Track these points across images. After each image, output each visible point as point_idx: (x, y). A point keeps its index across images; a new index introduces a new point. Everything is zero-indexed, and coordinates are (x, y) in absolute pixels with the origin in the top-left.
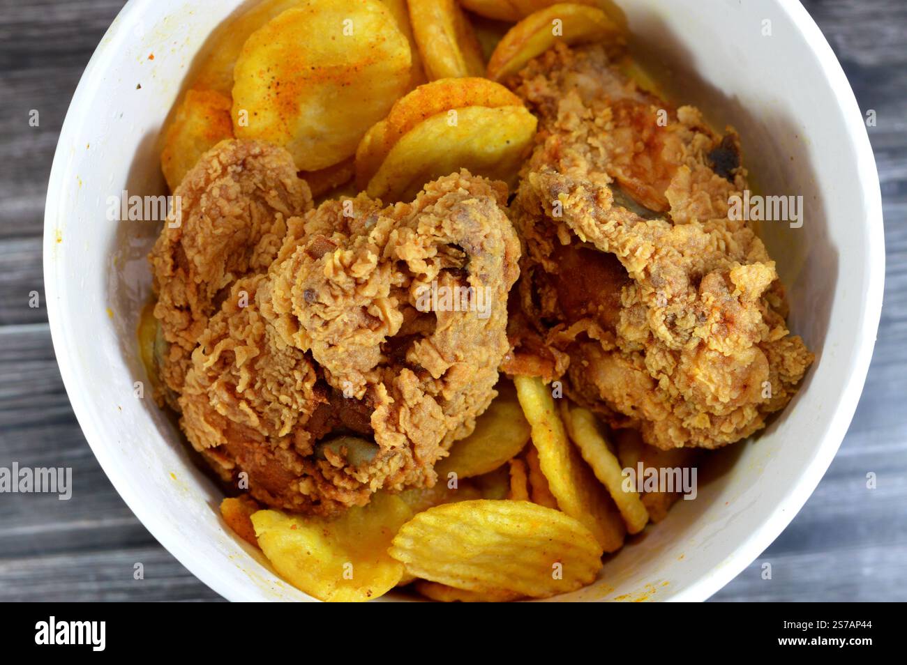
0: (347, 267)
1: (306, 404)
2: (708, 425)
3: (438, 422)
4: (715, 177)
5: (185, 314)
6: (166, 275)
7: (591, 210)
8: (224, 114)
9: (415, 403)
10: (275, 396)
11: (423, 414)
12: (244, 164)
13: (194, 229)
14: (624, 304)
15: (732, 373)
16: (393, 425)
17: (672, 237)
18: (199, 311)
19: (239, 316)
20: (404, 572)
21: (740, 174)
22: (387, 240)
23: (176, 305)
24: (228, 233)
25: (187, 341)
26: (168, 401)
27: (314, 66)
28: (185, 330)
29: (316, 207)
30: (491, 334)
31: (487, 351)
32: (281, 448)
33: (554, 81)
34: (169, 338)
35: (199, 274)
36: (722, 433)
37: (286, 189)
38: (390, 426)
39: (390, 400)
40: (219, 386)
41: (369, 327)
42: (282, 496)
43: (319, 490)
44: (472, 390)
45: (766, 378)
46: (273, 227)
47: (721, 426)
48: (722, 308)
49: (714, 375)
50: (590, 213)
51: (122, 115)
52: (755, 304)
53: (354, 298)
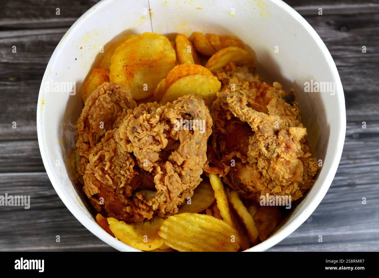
0: (148, 120)
1: (130, 174)
2: (281, 191)
3: (179, 184)
4: (286, 103)
5: (87, 145)
6: (81, 130)
8: (106, 78)
9: (171, 174)
10: (119, 171)
11: (173, 179)
12: (112, 91)
13: (93, 112)
14: (250, 143)
15: (290, 168)
16: (162, 182)
17: (268, 118)
18: (93, 143)
19: (107, 142)
20: (164, 244)
21: (295, 104)
22: (163, 112)
23: (84, 141)
24: (105, 114)
25: (87, 154)
26: (79, 180)
27: (140, 59)
28: (87, 151)
29: (138, 106)
30: (200, 152)
31: (199, 159)
32: (120, 193)
33: (228, 75)
34: (81, 154)
35: (94, 129)
36: (286, 194)
37: (128, 101)
38: (161, 183)
39: (161, 172)
40: (98, 169)
41: (155, 144)
42: (120, 214)
43: (133, 210)
44: (192, 174)
45: (302, 171)
46: (122, 114)
47: (285, 191)
48: (286, 142)
49: (283, 168)
50: (238, 105)
51: (69, 68)
52: (298, 142)
53: (150, 132)
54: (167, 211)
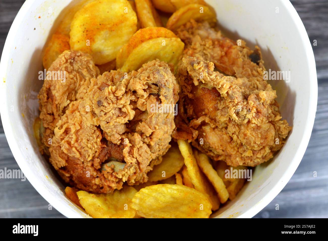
0: (114, 92)
1: (98, 147)
2: (252, 155)
3: (148, 155)
4: (252, 63)
5: (51, 116)
6: (45, 101)
7: (206, 70)
8: (66, 43)
9: (140, 146)
10: (86, 144)
11: (143, 150)
12: (74, 59)
13: (55, 83)
14: (219, 108)
15: (261, 133)
17: (237, 82)
18: (57, 115)
19: (72, 115)
20: (136, 214)
21: (261, 62)
22: (128, 83)
23: (48, 113)
24: (68, 84)
25: (52, 126)
26: (45, 151)
27: (100, 23)
28: (52, 122)
29: (101, 74)
30: (168, 121)
31: (167, 127)
32: (88, 166)
33: (190, 33)
34: (46, 126)
35: (57, 100)
36: (257, 158)
37: (90, 69)
38: (130, 155)
39: (130, 145)
40: (65, 142)
41: (122, 116)
42: (89, 186)
43: (103, 182)
44: (161, 143)
45: (274, 135)
46: (85, 83)
47: (257, 155)
48: (257, 107)
49: (254, 134)
50: (206, 72)
51: (28, 39)
52: (269, 106)
53: (116, 104)
54: (137, 180)
